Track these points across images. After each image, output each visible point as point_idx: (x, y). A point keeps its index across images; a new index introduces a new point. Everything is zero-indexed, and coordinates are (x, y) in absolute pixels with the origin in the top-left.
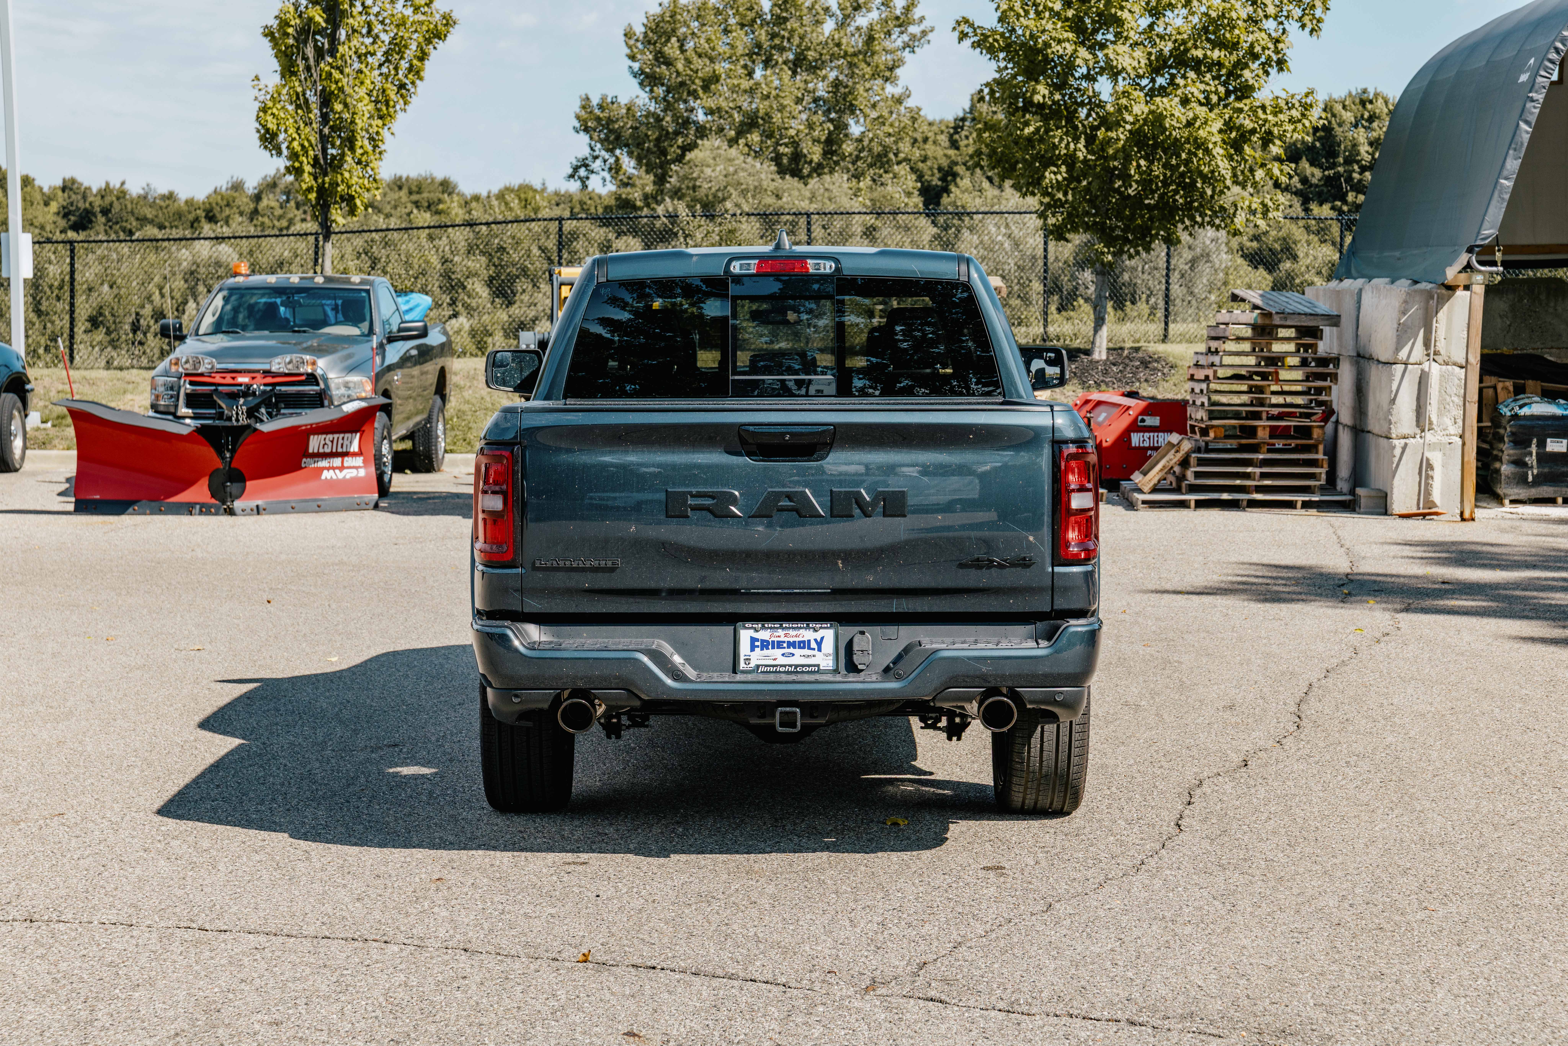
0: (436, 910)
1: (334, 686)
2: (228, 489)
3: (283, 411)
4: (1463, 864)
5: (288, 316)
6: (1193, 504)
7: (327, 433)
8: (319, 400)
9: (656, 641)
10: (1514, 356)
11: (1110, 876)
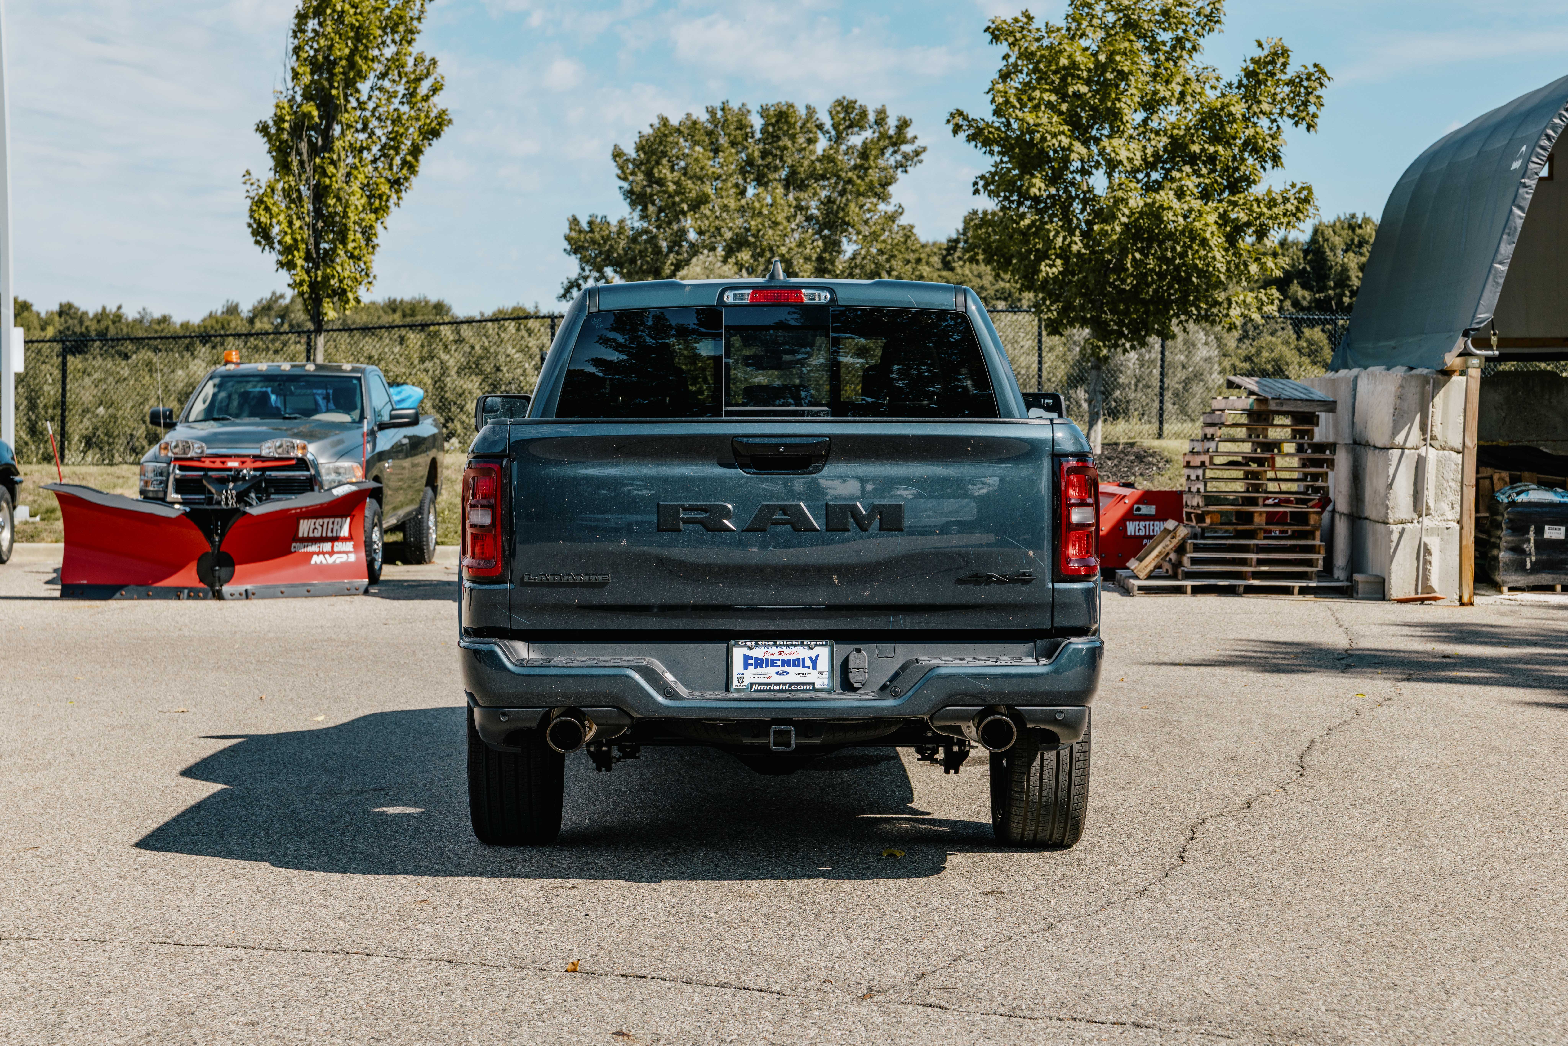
0: (420, 927)
1: (320, 741)
2: (217, 574)
3: (272, 496)
4: (1474, 892)
5: (279, 405)
6: (1189, 590)
7: (317, 517)
8: (311, 484)
9: (647, 659)
10: (1509, 447)
11: (1112, 900)
